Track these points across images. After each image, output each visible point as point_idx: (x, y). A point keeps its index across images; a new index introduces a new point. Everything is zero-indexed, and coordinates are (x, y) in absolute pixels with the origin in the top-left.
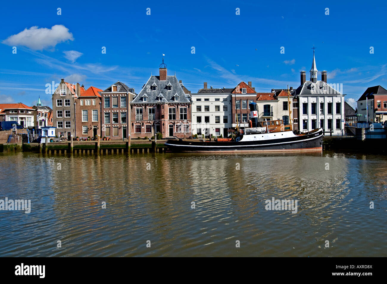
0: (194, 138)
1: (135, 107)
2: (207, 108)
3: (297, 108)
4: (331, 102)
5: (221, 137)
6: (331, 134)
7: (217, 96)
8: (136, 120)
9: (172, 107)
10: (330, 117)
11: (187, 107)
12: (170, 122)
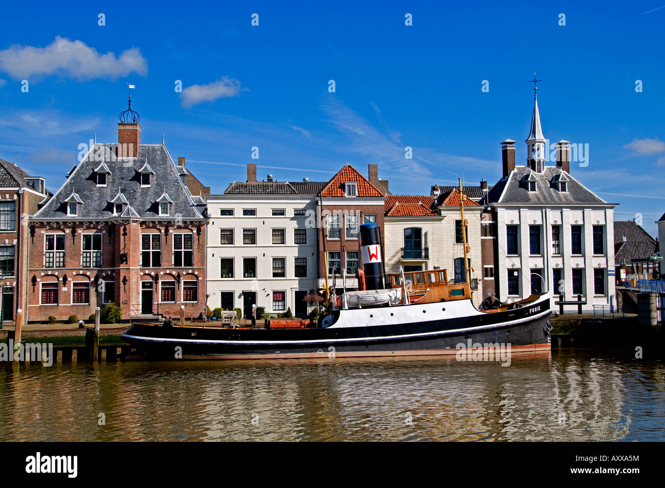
0: (212, 320)
1: (42, 232)
2: (250, 236)
3: (492, 238)
4: (580, 222)
5: (287, 315)
6: (580, 308)
7: (279, 204)
8: (44, 268)
9: (152, 233)
10: (578, 262)
11: (195, 231)
12: (145, 274)
